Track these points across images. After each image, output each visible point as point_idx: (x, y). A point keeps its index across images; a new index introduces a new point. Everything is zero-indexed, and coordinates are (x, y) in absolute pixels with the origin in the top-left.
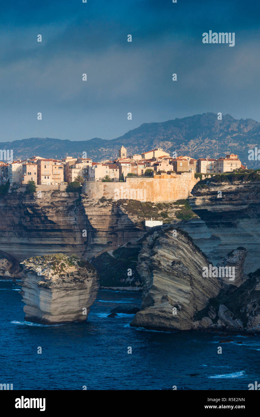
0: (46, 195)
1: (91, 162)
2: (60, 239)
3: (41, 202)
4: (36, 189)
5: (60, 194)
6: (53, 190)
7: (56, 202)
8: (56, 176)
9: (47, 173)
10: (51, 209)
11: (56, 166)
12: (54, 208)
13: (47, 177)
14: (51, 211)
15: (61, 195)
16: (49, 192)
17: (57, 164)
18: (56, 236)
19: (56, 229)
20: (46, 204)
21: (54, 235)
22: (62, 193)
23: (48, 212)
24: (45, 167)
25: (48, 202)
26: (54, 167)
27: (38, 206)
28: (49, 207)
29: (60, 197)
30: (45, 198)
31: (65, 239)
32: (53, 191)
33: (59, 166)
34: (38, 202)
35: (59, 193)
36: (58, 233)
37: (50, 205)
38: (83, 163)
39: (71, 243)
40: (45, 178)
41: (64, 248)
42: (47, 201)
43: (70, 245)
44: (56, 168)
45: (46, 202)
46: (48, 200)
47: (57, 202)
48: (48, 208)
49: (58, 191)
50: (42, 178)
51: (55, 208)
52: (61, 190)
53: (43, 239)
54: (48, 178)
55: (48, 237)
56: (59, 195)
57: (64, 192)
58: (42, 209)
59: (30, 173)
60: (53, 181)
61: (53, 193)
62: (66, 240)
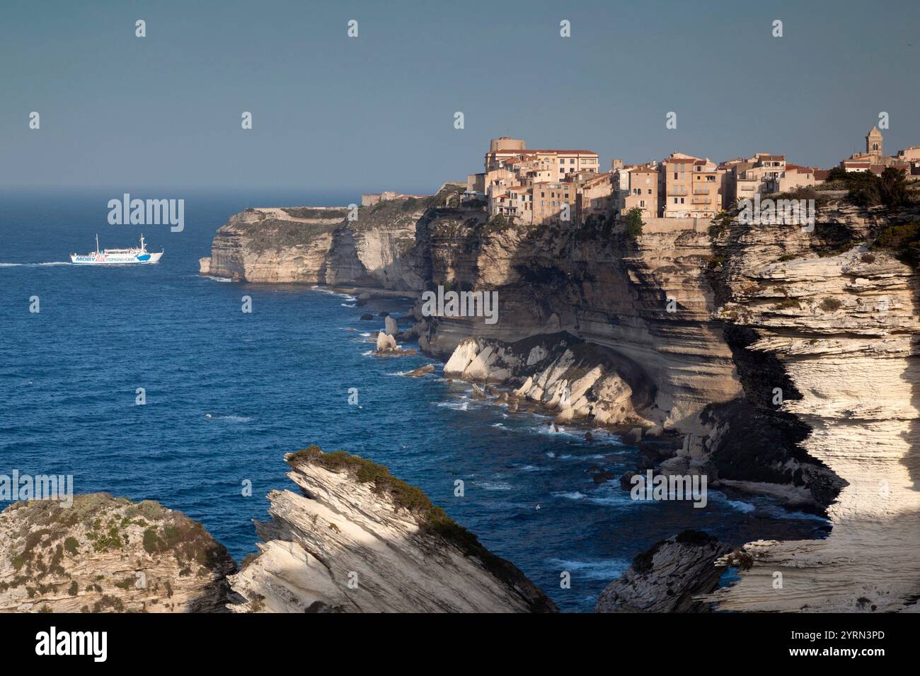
0: (663, 242)
1: (783, 165)
2: (701, 343)
3: (652, 258)
4: (643, 227)
5: (696, 239)
6: (682, 230)
7: (684, 258)
8: (699, 197)
9: (679, 191)
10: (672, 274)
11: (699, 175)
12: (678, 273)
13: (679, 199)
14: (672, 279)
15: (697, 242)
16: (670, 234)
17: (702, 170)
18: (690, 337)
19: (688, 321)
20: (664, 263)
21: (688, 334)
22: (699, 237)
23: (667, 280)
24: (676, 177)
25: (668, 258)
26: (695, 176)
27: (646, 267)
28: (669, 270)
29: (696, 247)
30: (660, 249)
31: (708, 343)
32: (680, 233)
33: (707, 175)
34: (646, 257)
35: (693, 238)
36: (694, 330)
37: (673, 264)
38: (764, 168)
39: (721, 354)
40: (676, 202)
41: (711, 364)
42: (667, 256)
43: (718, 357)
44: (699, 178)
45: (663, 258)
46: (669, 254)
47: (687, 257)
48: (665, 272)
49: (691, 233)
50: (670, 200)
51: (682, 272)
52: (697, 231)
53: (670, 340)
54: (682, 201)
55: (679, 337)
56: (691, 242)
57: (704, 234)
58: (655, 273)
59: (639, 190)
60: (693, 208)
61: (680, 237)
62: (711, 347)
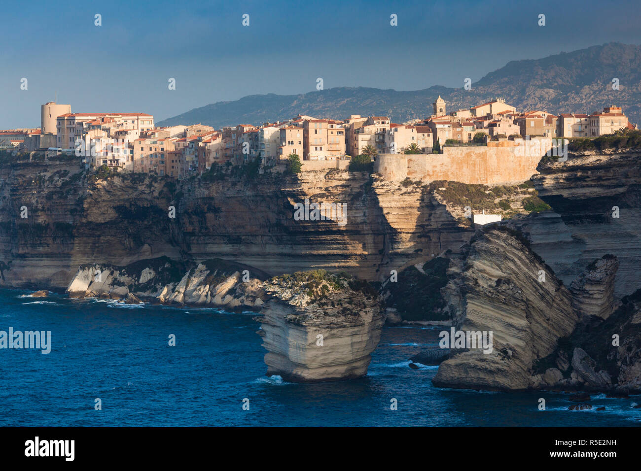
0: (317, 177)
1: (388, 123)
2: (341, 246)
3: (309, 188)
4: (302, 167)
5: (340, 174)
6: (329, 169)
7: (332, 188)
8: (333, 146)
9: (318, 142)
10: (325, 199)
11: (332, 131)
12: (329, 197)
13: (319, 149)
14: (325, 202)
15: (341, 176)
16: (321, 171)
17: (334, 128)
18: (334, 242)
19: (335, 231)
20: (318, 192)
21: (332, 240)
22: (342, 173)
24: (316, 132)
25: (321, 188)
26: (330, 132)
27: (304, 194)
28: (322, 196)
29: (339, 180)
30: (315, 182)
31: (348, 246)
32: (328, 171)
33: (338, 131)
34: (305, 188)
35: (338, 173)
36: (338, 237)
37: (324, 192)
38: (376, 125)
39: (358, 253)
40: (316, 149)
41: (348, 260)
42: (319, 186)
43: (356, 255)
44: (332, 133)
45: (317, 188)
46: (321, 185)
47: (334, 187)
48: (320, 197)
49: (336, 170)
50: (312, 149)
51: (332, 197)
52: (340, 169)
53: (314, 246)
54: (321, 149)
55: (323, 243)
56: (337, 176)
57: (345, 171)
58: (312, 198)
59: (292, 142)
60: (328, 153)
61: (328, 174)
62: (350, 248)
